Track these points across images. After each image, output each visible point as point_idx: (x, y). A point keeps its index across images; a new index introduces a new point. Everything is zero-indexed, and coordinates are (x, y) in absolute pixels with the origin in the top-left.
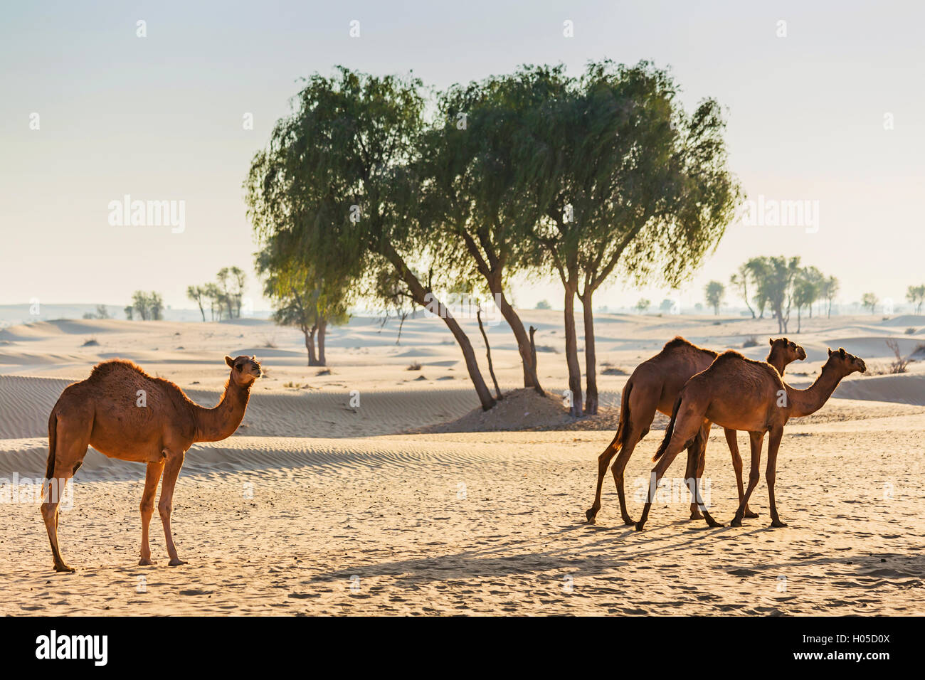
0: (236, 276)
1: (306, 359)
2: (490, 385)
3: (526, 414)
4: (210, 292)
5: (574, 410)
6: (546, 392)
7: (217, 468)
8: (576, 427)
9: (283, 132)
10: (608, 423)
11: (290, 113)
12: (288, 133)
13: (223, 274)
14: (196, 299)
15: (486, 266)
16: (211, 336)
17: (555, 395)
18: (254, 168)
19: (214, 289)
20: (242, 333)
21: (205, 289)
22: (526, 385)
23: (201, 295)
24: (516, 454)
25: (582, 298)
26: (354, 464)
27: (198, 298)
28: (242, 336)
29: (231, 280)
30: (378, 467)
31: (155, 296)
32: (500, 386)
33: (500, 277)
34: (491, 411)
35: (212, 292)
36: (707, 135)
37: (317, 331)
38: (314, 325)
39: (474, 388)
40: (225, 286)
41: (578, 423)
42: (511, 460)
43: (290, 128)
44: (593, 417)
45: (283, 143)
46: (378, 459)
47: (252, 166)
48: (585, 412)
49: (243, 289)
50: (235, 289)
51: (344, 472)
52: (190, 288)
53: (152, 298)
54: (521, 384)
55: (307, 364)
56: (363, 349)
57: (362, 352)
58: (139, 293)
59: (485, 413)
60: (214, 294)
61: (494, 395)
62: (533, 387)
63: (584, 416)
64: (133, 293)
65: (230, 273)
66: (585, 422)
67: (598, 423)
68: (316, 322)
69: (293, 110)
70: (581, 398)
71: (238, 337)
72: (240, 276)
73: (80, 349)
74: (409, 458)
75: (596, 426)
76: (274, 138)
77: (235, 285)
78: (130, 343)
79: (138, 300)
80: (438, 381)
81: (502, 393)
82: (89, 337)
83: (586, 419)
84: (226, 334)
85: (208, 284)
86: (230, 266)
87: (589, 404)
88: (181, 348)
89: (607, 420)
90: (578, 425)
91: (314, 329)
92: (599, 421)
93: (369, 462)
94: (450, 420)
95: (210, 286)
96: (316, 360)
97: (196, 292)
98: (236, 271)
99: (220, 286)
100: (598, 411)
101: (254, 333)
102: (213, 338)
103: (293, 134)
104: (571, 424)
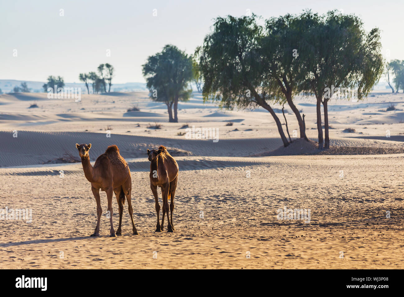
0: (108, 69)
1: (168, 118)
2: (287, 136)
3: (302, 148)
4: (92, 77)
5: (320, 147)
6: (309, 140)
7: (219, 167)
8: (321, 154)
9: (208, 39)
10: (334, 152)
11: (210, 32)
12: (210, 40)
13: (101, 68)
14: (84, 81)
15: (285, 89)
16: (97, 102)
17: (312, 141)
18: (196, 52)
19: (94, 75)
20: (114, 100)
21: (90, 75)
22: (301, 137)
23: (87, 79)
24: (312, 163)
25: (323, 103)
26: (262, 166)
27: (85, 80)
28: (114, 102)
29: (106, 71)
30: (269, 167)
31: (60, 79)
32: (291, 136)
33: (291, 94)
34: (288, 147)
35: (93, 76)
36: (374, 40)
37: (174, 104)
38: (172, 101)
39: (281, 138)
40: (102, 74)
41: (322, 152)
42: (310, 165)
43: (210, 38)
44: (328, 150)
45: (208, 43)
46: (269, 164)
47: (195, 52)
48: (324, 147)
49: (112, 76)
50: (107, 76)
51: (259, 168)
52: (81, 74)
53: (58, 79)
54: (299, 136)
55: (168, 121)
56: (183, 110)
57: (183, 112)
58: (51, 77)
59: (285, 148)
60: (94, 78)
61: (289, 141)
62: (304, 138)
63: (324, 149)
64: (48, 77)
65: (105, 67)
66: (325, 152)
67: (330, 152)
68: (173, 100)
69: (212, 30)
70: (323, 142)
71: (111, 103)
72: (111, 68)
73: (29, 110)
74: (278, 164)
75: (329, 153)
76: (204, 42)
77: (108, 73)
78: (54, 106)
79: (50, 81)
80: (245, 131)
81: (292, 140)
82: (32, 102)
83: (325, 151)
84: (105, 101)
85: (91, 72)
86: (105, 63)
87: (326, 144)
88: (83, 109)
89: (333, 151)
90: (322, 153)
91: (172, 103)
92: (330, 151)
93: (266, 165)
94: (270, 151)
95: (92, 73)
96: (173, 118)
97: (84, 77)
98: (108, 66)
99: (98, 74)
100: (330, 147)
101: (120, 101)
102: (99, 103)
103: (212, 40)
104: (319, 153)
